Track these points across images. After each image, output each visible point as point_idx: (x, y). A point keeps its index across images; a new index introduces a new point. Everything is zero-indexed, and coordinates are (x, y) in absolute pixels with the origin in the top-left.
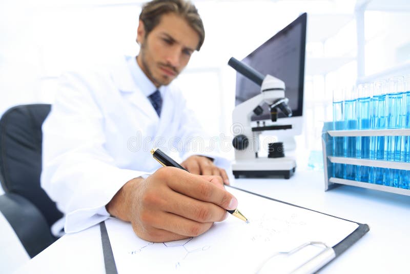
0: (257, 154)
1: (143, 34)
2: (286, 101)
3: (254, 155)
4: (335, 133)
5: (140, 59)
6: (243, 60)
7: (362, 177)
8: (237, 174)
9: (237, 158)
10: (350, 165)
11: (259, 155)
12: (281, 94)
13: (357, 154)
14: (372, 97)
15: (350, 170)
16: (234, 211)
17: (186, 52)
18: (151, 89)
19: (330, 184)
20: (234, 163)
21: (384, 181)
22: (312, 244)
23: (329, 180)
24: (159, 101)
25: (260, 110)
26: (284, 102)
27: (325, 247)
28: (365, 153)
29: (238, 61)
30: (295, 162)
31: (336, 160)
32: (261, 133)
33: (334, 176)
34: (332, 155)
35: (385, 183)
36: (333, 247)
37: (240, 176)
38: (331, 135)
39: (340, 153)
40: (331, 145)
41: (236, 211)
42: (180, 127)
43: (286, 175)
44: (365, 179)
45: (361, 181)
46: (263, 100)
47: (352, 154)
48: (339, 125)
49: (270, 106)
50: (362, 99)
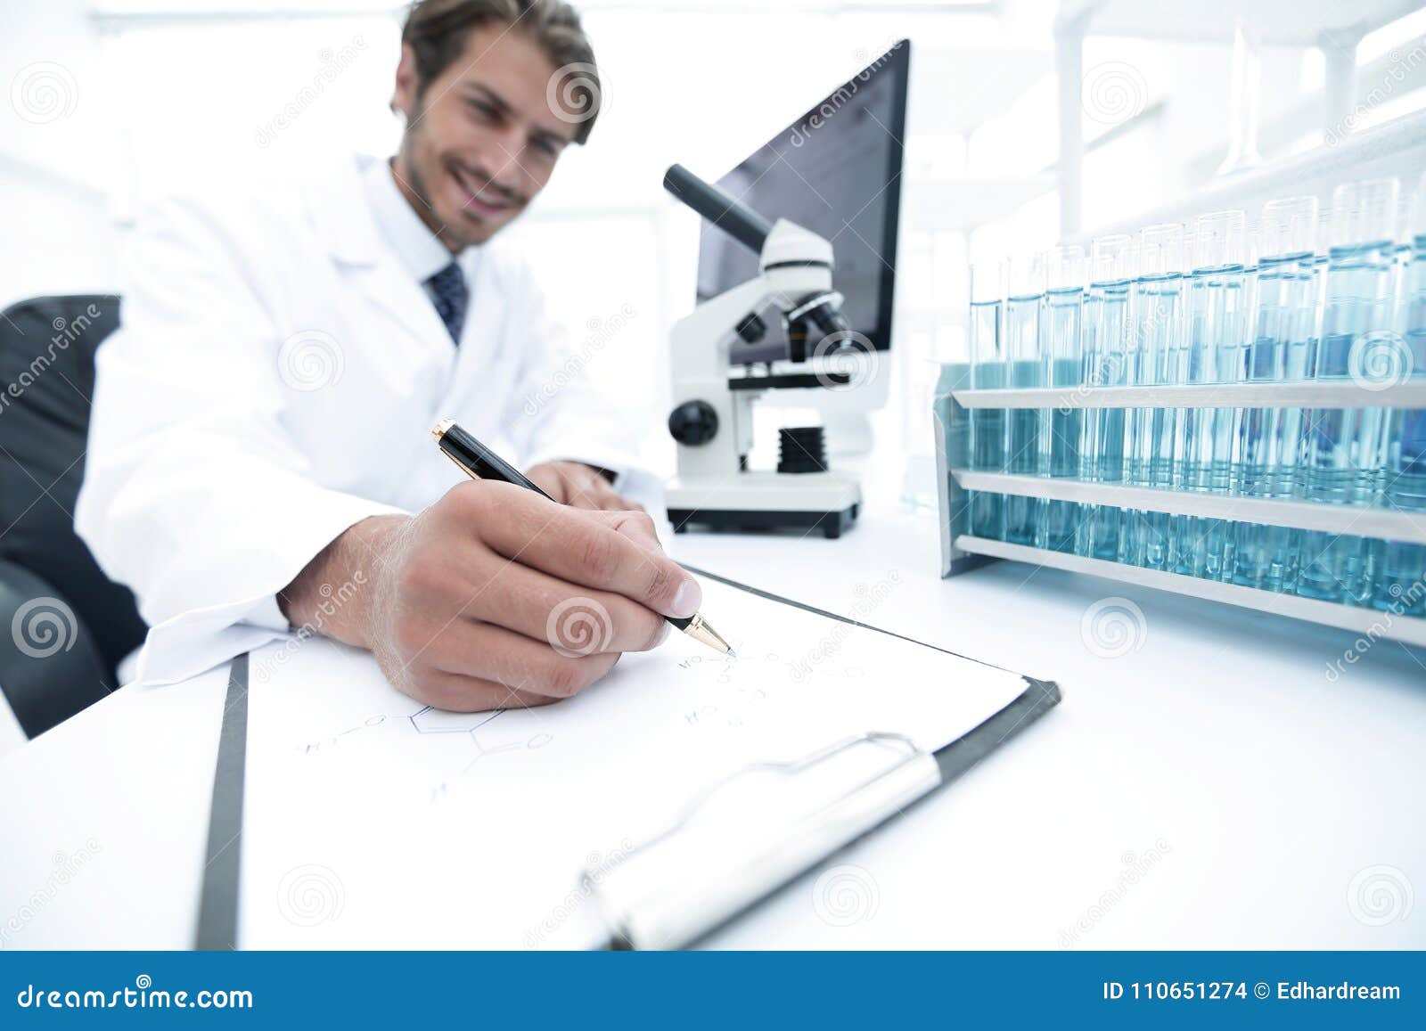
0: (743, 460)
1: (412, 88)
2: (835, 300)
3: (736, 464)
4: (974, 398)
5: (400, 165)
6: (721, 182)
7: (1053, 538)
8: (681, 519)
9: (684, 472)
10: (1021, 497)
11: (753, 463)
12: (819, 280)
13: (1039, 466)
14: (1086, 290)
15: (1021, 516)
16: (689, 621)
17: (543, 144)
18: (434, 257)
19: (959, 556)
20: (674, 484)
21: (1121, 549)
22: (872, 738)
23: (952, 544)
24: (455, 294)
25: (756, 328)
26: (827, 304)
27: (908, 750)
28: (1065, 462)
29: (706, 185)
30: (857, 489)
31: (976, 481)
32: (758, 397)
33: (970, 531)
34: (965, 465)
35: (1122, 556)
36: (937, 754)
37: (690, 526)
38: (964, 404)
39: (989, 460)
40: (964, 434)
41: (694, 621)
42: (520, 376)
43: (829, 525)
44: (1063, 543)
45: (1051, 548)
46: (766, 298)
47: (1026, 464)
48: (988, 375)
49: (787, 314)
50: (1056, 293)
